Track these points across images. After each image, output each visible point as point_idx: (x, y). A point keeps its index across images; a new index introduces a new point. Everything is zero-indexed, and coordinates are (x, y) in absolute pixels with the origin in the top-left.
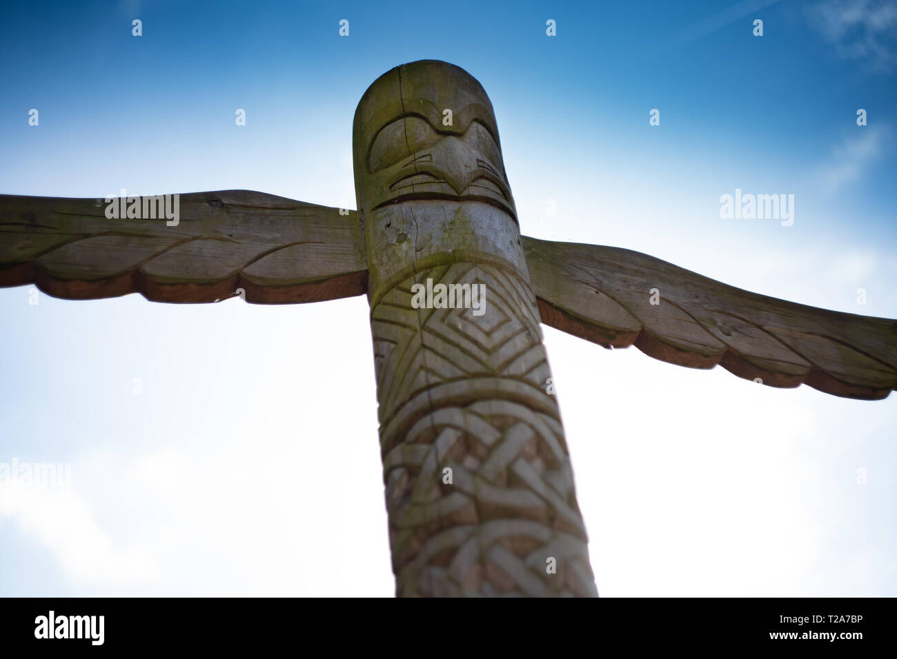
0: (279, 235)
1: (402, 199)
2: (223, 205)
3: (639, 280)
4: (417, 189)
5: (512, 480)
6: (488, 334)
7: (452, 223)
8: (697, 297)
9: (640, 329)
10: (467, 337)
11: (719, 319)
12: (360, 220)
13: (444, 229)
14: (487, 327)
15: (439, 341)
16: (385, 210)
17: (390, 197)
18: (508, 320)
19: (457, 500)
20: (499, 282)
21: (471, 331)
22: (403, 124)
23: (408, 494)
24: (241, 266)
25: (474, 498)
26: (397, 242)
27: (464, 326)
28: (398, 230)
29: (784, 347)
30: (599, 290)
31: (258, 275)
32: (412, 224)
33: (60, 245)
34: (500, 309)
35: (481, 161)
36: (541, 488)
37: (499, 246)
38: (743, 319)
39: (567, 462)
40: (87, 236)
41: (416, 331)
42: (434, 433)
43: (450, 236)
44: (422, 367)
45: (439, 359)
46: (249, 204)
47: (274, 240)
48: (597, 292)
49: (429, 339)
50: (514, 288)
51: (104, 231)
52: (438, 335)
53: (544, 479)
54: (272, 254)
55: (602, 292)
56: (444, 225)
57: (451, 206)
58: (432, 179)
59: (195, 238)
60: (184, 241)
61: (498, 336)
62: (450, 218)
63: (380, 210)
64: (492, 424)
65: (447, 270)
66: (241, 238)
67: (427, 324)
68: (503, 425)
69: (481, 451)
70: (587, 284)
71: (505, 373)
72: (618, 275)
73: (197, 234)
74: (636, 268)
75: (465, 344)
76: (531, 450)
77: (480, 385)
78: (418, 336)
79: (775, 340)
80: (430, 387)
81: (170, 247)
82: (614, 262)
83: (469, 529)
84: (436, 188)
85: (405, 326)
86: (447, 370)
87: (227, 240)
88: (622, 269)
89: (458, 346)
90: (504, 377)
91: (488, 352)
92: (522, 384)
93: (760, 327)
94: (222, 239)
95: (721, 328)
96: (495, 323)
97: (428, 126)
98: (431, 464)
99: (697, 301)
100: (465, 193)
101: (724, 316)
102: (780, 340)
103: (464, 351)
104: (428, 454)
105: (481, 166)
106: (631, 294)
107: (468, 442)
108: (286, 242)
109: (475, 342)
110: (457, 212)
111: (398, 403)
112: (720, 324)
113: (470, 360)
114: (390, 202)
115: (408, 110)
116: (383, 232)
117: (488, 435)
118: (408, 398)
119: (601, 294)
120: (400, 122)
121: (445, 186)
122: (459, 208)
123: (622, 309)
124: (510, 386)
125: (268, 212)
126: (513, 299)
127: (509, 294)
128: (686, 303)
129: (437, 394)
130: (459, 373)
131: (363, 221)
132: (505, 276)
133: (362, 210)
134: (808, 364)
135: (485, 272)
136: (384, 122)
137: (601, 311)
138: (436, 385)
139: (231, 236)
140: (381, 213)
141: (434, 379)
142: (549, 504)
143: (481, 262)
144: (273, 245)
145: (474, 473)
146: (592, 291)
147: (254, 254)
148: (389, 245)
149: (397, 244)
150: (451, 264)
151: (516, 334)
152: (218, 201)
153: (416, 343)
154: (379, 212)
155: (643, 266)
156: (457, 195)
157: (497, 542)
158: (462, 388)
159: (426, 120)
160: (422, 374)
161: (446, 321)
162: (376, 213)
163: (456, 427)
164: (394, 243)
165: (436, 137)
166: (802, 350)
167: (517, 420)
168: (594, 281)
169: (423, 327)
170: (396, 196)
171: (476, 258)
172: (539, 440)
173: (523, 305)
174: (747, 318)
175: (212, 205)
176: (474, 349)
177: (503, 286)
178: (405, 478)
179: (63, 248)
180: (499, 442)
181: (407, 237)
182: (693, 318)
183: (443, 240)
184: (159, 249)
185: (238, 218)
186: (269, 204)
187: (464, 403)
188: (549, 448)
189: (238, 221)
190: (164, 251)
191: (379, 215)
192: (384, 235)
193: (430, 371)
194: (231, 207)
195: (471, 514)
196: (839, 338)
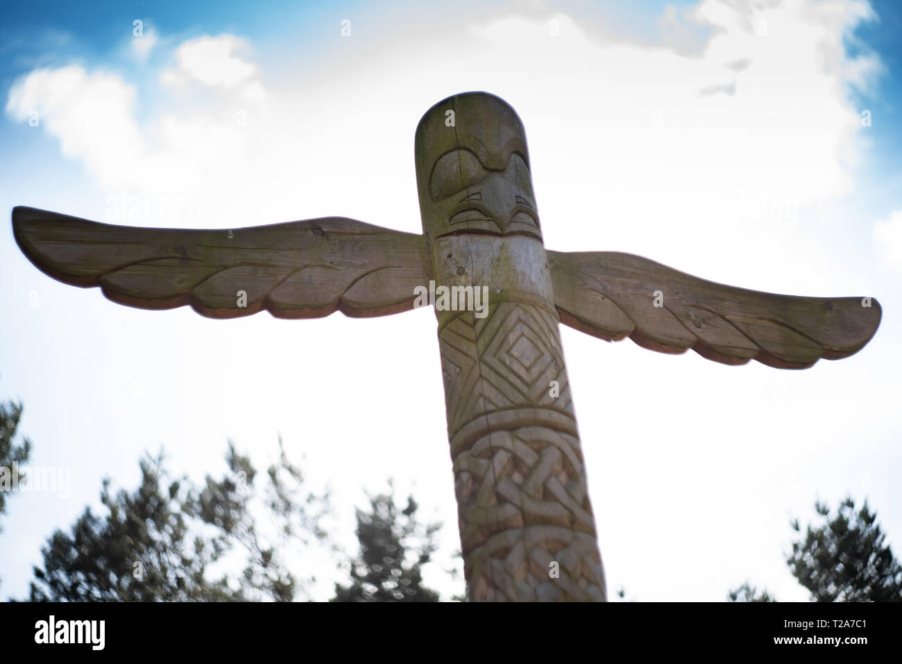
0: (367, 261)
1: (460, 233)
2: (323, 233)
3: (635, 282)
4: (472, 226)
5: (547, 495)
6: (528, 369)
7: (498, 260)
8: (677, 294)
9: (633, 328)
10: (512, 371)
11: (693, 313)
12: (427, 243)
13: (492, 266)
14: (527, 363)
15: (493, 374)
16: (446, 240)
17: (450, 229)
18: (542, 355)
19: (509, 510)
20: (535, 319)
21: (516, 367)
22: (457, 157)
23: (474, 495)
24: (342, 292)
25: (521, 509)
26: (458, 274)
27: (510, 363)
28: (458, 263)
29: (740, 334)
30: (605, 296)
31: (354, 299)
32: (468, 258)
33: (207, 278)
34: (536, 346)
35: (518, 197)
36: (565, 499)
37: (533, 279)
38: (710, 311)
39: (583, 471)
40: (226, 267)
41: (476, 362)
42: (491, 452)
43: (497, 272)
44: (480, 395)
45: (493, 389)
46: (342, 231)
47: (364, 265)
48: (603, 298)
49: (486, 371)
50: (545, 321)
51: (238, 262)
52: (492, 368)
53: (567, 491)
54: (363, 279)
55: (607, 297)
56: (492, 263)
57: (498, 242)
58: (482, 216)
59: (306, 266)
60: (297, 270)
61: (535, 371)
62: (496, 254)
63: (442, 239)
64: (532, 448)
65: (497, 308)
66: (339, 264)
67: (483, 358)
68: (540, 448)
69: (525, 470)
70: (596, 291)
71: (540, 403)
72: (619, 279)
73: (307, 263)
74: (632, 270)
75: (512, 378)
76: (558, 467)
77: (524, 414)
78: (477, 367)
79: (732, 328)
80: (487, 413)
81: (288, 276)
82: (615, 267)
83: (518, 532)
84: (485, 226)
85: (467, 355)
86: (500, 401)
87: (329, 267)
88: (621, 273)
89: (506, 379)
90: (540, 407)
91: (528, 385)
92: (552, 412)
93: (723, 317)
94: (324, 266)
95: (694, 322)
96: (533, 360)
97: (477, 161)
98: (490, 479)
99: (677, 297)
100: (507, 230)
101: (696, 309)
102: (737, 328)
103: (511, 384)
104: (488, 468)
105: (518, 203)
106: (628, 297)
107: (516, 462)
108: (372, 267)
109: (519, 377)
110: (502, 248)
111: (463, 420)
112: (693, 318)
113: (516, 393)
114: (450, 234)
115: (461, 144)
116: (445, 261)
117: (529, 458)
118: (471, 418)
119: (606, 299)
120: (455, 153)
121: (492, 223)
122: (504, 243)
123: (621, 312)
124: (544, 415)
125: (357, 237)
126: (544, 333)
127: (541, 329)
128: (668, 300)
129: (493, 420)
130: (509, 404)
131: (429, 245)
132: (539, 312)
133: (427, 233)
134: (756, 348)
135: (525, 312)
136: (442, 152)
137: (606, 316)
138: (492, 412)
139: (332, 263)
140: (444, 242)
141: (491, 407)
142: (571, 512)
143: (521, 301)
144: (363, 270)
145: (520, 487)
146: (599, 297)
147: (350, 280)
148: (451, 275)
149: (458, 276)
150: (499, 303)
151: (548, 366)
152: (319, 229)
153: (476, 373)
154: (442, 241)
155: (637, 268)
156: (501, 232)
157: (537, 545)
158: (510, 416)
159: (476, 155)
160: (481, 401)
161: (497, 356)
162: (439, 242)
163: (507, 450)
164: (455, 274)
165: (484, 173)
166: (753, 335)
167: (549, 444)
168: (601, 288)
169: (481, 359)
170: (455, 230)
171: (518, 298)
172: (565, 458)
173: (552, 336)
174: (714, 310)
175: (314, 233)
176: (518, 382)
177: (537, 322)
178: (471, 482)
179: (209, 281)
180: (538, 462)
181: (464, 271)
182: (674, 314)
183: (492, 277)
184: (280, 278)
185: (335, 245)
186: (358, 230)
187: (512, 428)
188: (571, 464)
189: (336, 248)
190: (284, 280)
191: (442, 244)
192: (446, 264)
193: (487, 399)
194: (329, 234)
195: (519, 521)
196: (781, 320)
